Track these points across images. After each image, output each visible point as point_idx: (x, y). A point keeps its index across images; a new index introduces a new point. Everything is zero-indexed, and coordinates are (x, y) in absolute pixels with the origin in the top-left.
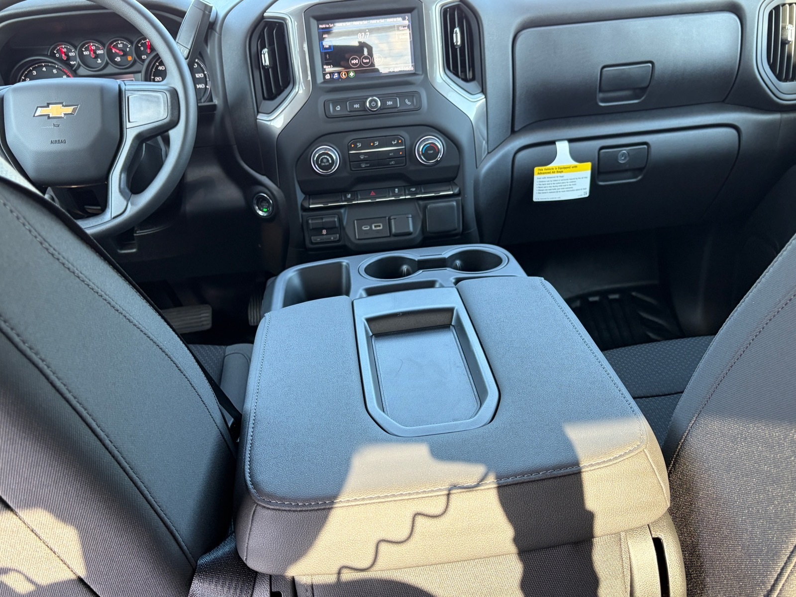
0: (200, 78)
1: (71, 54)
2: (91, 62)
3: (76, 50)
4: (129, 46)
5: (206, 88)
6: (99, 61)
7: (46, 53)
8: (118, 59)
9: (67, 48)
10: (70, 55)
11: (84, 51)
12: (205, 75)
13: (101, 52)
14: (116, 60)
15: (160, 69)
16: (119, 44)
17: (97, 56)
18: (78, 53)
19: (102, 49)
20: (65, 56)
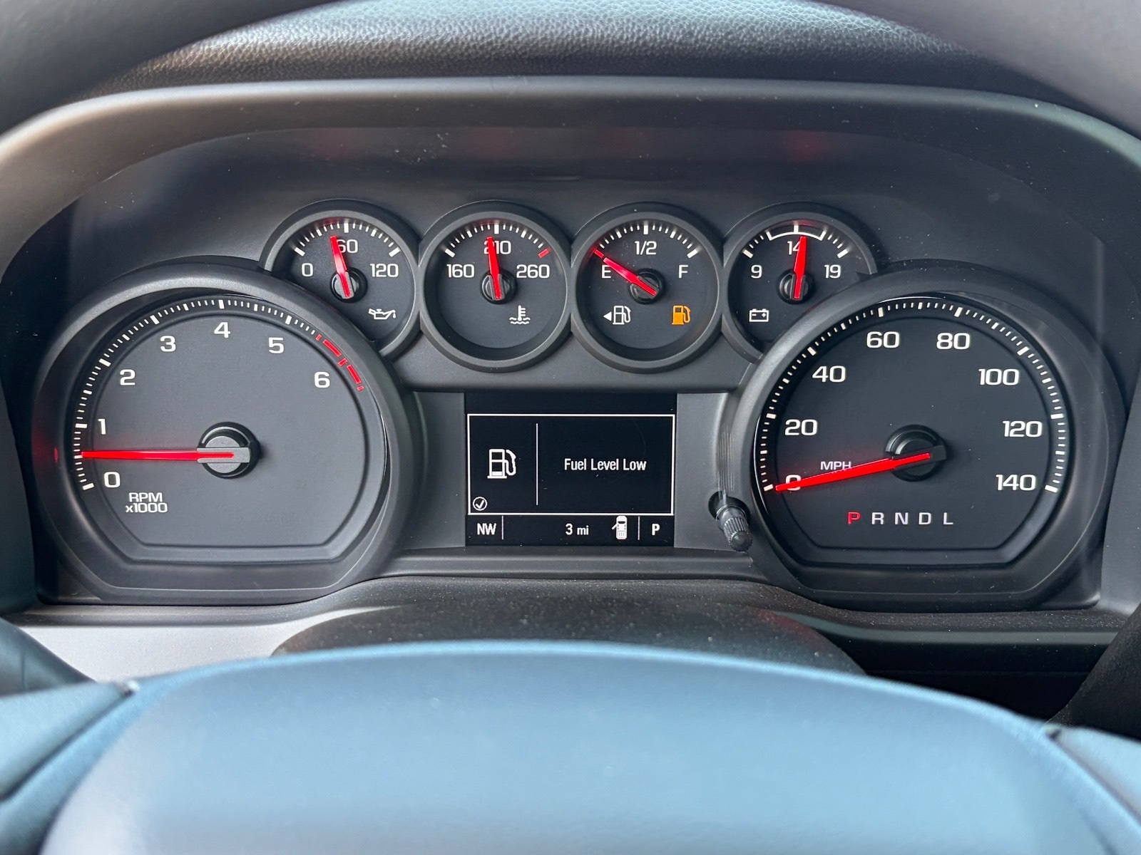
0: (1023, 443)
1: (376, 271)
3: (416, 254)
4: (693, 253)
5: (1040, 490)
6: (521, 316)
7: (256, 257)
8: (619, 315)
9: (365, 237)
10: (375, 274)
11: (454, 260)
12: (1050, 426)
13: (538, 274)
14: (609, 316)
15: (823, 378)
16: (643, 239)
17: (515, 292)
18: (419, 270)
19: (550, 259)
20: (347, 275)
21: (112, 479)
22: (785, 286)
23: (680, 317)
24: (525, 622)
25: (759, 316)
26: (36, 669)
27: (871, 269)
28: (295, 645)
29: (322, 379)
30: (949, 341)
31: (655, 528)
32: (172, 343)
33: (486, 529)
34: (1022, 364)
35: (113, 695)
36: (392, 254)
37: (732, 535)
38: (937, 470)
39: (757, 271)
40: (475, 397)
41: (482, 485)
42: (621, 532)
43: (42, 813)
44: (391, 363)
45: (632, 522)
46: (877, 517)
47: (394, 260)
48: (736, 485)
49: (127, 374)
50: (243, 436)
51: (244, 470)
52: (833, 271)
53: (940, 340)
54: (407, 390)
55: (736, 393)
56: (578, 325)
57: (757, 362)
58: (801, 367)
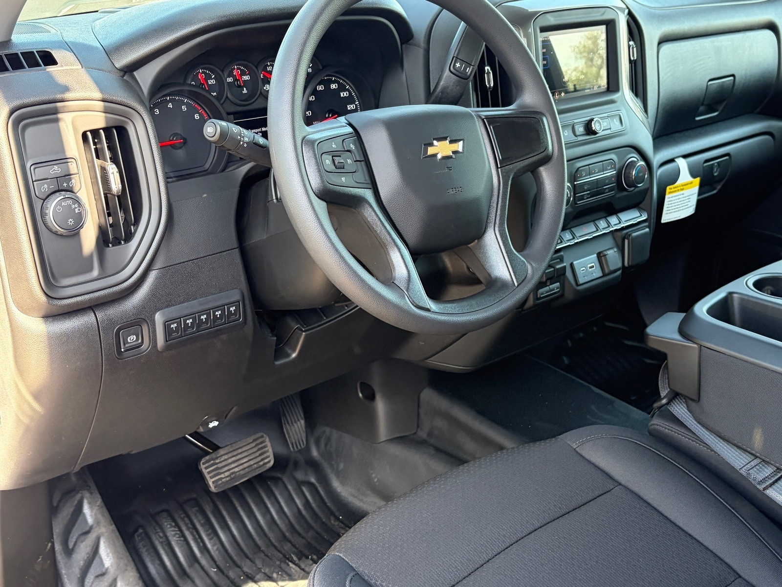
6: (245, 91)
10: (209, 83)
12: (356, 105)
13: (247, 78)
16: (269, 66)
29: (197, 116)
30: (333, 86)
32: (158, 111)
34: (348, 90)
36: (213, 77)
47: (213, 79)
53: (332, 87)
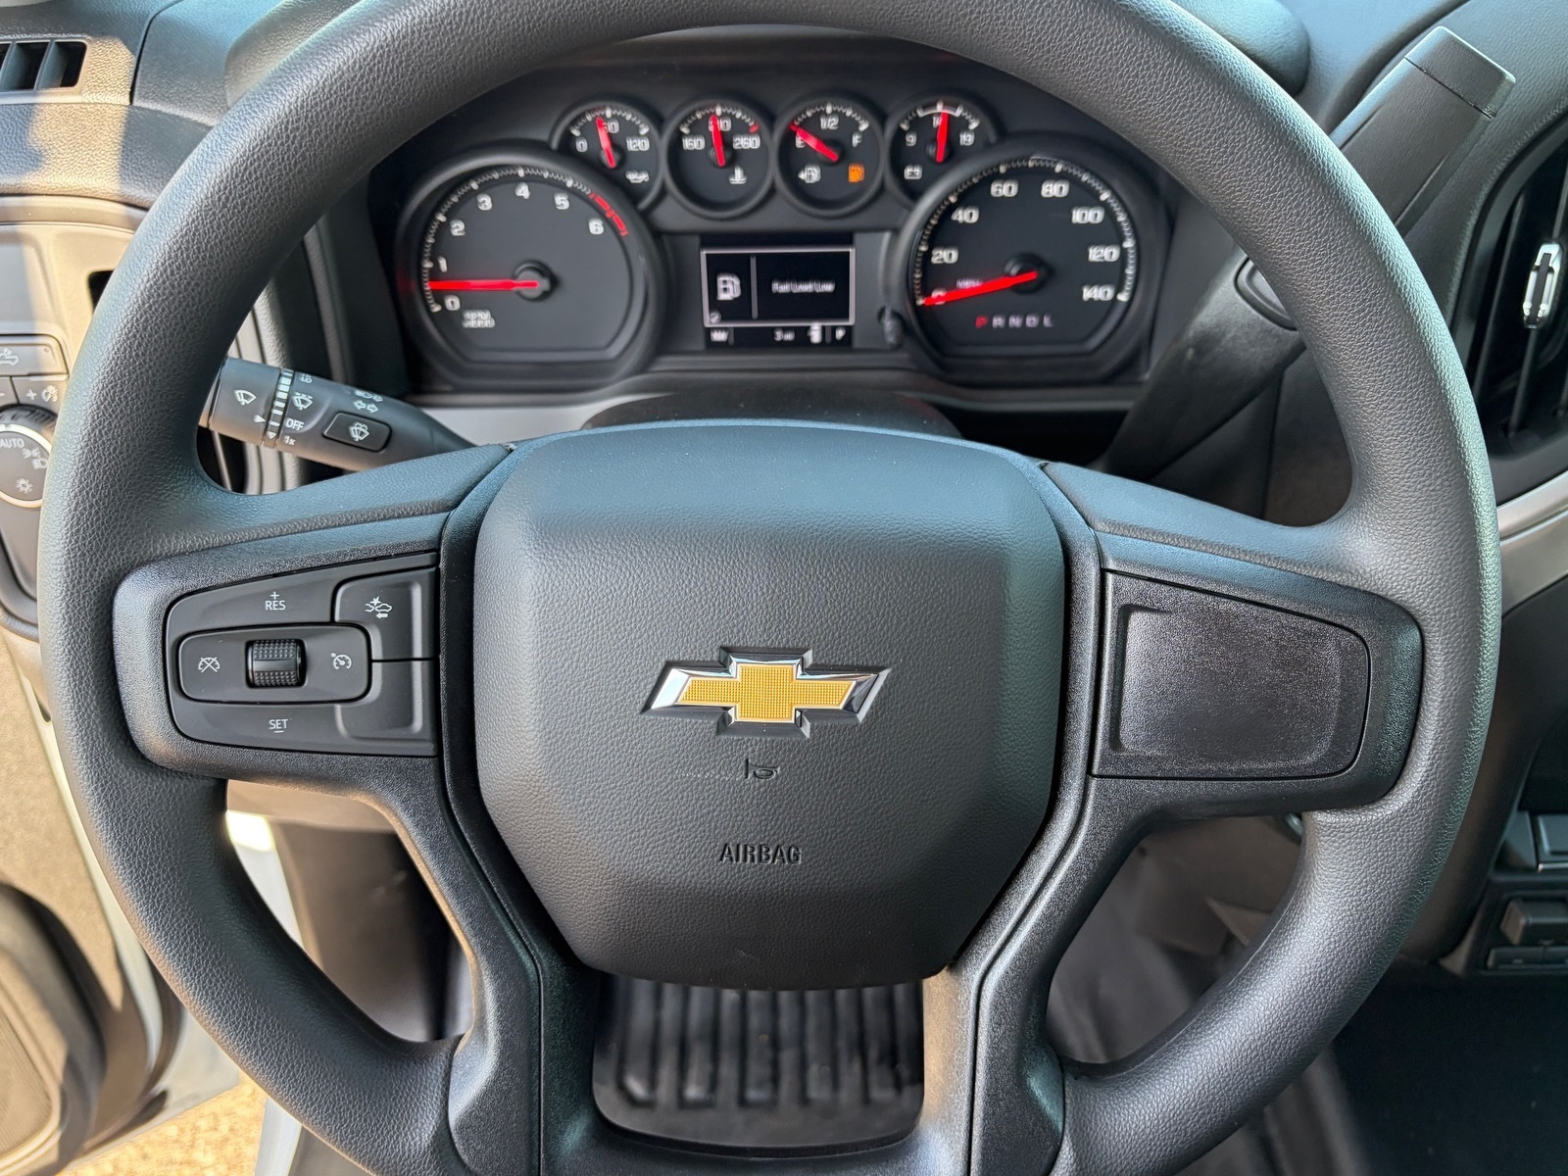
0: (1103, 265)
1: (632, 145)
2: (705, 179)
3: (661, 132)
4: (864, 127)
5: (1115, 299)
6: (738, 177)
7: (543, 136)
8: (811, 175)
9: (620, 119)
11: (688, 136)
12: (1124, 253)
13: (750, 145)
14: (803, 176)
15: (960, 219)
16: (827, 116)
17: (734, 158)
18: (664, 143)
19: (759, 133)
20: (611, 150)
21: (453, 303)
22: (931, 151)
23: (856, 174)
24: (742, 405)
25: (913, 174)
26: (439, 438)
27: (993, 138)
28: (597, 421)
29: (596, 227)
30: (1052, 190)
31: (840, 334)
32: (488, 202)
33: (719, 336)
34: (1105, 205)
35: (502, 452)
36: (643, 132)
37: (891, 339)
38: (1039, 286)
39: (911, 140)
40: (708, 239)
41: (716, 305)
42: (816, 336)
43: (473, 516)
44: (646, 216)
45: (824, 329)
46: (998, 322)
47: (644, 137)
48: (896, 301)
49: (457, 227)
50: (543, 270)
51: (545, 295)
52: (966, 139)
53: (1045, 189)
54: (658, 234)
55: (896, 232)
56: (781, 185)
57: (910, 209)
58: (945, 211)
